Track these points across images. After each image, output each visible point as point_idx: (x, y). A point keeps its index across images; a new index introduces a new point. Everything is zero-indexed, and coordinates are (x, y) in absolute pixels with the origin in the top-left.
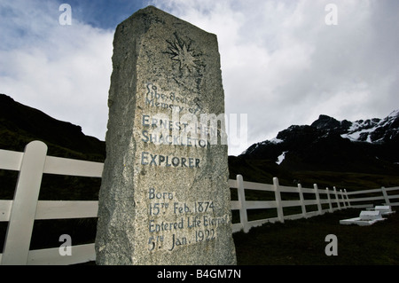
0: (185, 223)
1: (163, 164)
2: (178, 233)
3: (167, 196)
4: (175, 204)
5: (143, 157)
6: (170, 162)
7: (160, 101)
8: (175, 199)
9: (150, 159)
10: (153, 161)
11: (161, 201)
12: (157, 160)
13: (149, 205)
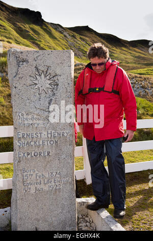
0: (42, 182)
1: (29, 156)
2: (38, 186)
3: (32, 171)
4: (36, 174)
5: (19, 154)
6: (33, 155)
7: (26, 122)
8: (37, 172)
9: (22, 155)
10: (24, 155)
11: (29, 173)
12: (26, 155)
13: (23, 176)
